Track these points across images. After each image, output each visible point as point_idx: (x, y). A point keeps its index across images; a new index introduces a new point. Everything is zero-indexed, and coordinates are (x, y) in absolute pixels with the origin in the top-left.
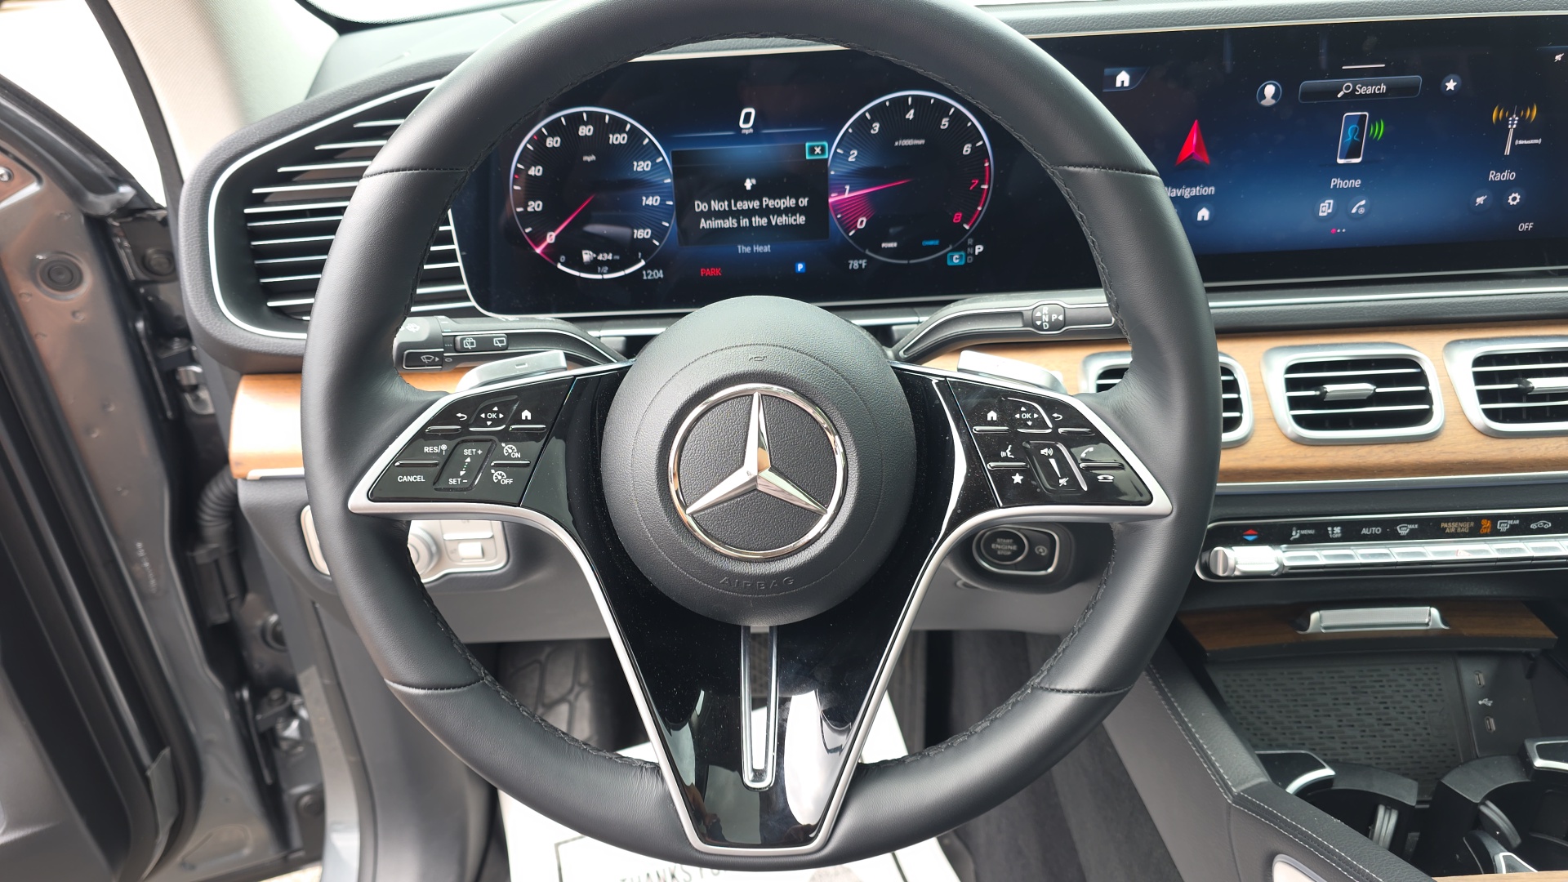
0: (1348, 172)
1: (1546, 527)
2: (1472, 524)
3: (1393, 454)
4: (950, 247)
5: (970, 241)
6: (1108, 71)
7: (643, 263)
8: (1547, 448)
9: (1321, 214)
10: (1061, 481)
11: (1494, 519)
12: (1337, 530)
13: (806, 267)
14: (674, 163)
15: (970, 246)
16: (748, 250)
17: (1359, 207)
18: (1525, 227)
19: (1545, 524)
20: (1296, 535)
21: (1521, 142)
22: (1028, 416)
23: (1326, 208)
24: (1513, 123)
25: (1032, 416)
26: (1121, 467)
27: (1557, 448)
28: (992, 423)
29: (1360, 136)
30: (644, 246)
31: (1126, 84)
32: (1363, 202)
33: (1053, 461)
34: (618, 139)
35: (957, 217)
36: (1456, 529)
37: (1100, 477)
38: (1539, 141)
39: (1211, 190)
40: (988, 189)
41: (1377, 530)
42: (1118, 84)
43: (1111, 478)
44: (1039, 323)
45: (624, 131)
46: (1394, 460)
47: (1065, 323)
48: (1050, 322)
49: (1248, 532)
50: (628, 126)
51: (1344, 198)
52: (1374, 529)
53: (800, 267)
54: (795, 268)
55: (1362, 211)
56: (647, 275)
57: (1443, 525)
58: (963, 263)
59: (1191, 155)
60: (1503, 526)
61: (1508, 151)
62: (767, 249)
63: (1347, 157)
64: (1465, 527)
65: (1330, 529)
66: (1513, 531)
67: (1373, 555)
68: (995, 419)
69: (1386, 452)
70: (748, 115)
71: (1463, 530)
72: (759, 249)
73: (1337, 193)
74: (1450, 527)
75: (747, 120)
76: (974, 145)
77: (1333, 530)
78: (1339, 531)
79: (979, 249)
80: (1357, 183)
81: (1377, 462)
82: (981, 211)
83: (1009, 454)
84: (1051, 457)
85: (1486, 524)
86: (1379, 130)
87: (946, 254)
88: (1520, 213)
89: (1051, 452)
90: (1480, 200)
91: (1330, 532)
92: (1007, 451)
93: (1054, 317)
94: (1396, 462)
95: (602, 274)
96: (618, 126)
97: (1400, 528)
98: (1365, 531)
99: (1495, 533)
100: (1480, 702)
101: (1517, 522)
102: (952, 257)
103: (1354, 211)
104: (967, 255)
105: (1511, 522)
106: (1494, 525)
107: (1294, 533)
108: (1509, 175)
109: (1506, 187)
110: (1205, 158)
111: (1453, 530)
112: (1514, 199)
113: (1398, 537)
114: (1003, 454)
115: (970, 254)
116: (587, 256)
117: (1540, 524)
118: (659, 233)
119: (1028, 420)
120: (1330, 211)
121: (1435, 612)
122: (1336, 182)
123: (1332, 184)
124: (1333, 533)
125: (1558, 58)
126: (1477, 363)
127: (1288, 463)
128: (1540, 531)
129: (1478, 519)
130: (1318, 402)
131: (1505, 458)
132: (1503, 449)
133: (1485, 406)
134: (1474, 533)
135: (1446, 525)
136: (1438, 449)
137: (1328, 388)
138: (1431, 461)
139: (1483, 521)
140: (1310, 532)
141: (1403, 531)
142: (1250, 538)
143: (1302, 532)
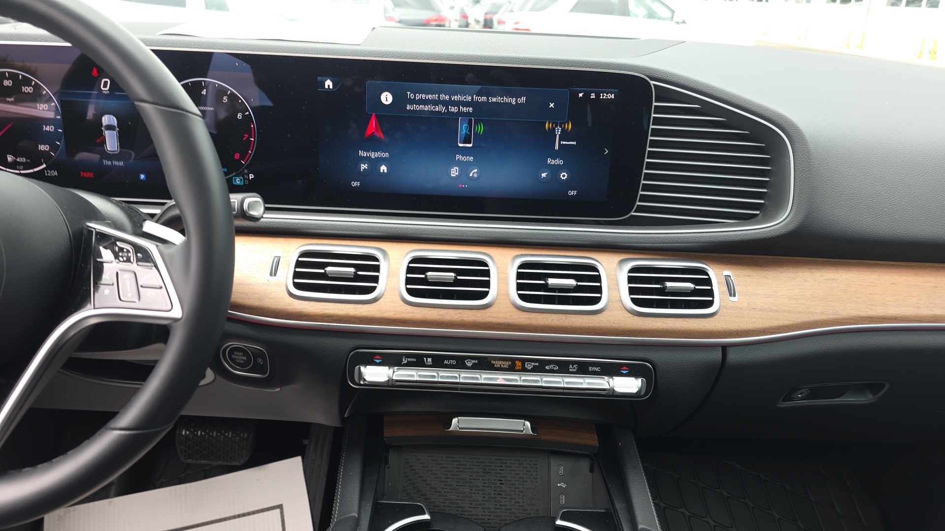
0: (465, 152)
1: (555, 369)
2: (510, 363)
3: (460, 315)
4: (234, 174)
5: (246, 171)
6: (319, 79)
7: (44, 166)
8: (552, 320)
9: (452, 175)
11: (523, 361)
12: (430, 360)
13: (146, 176)
14: (61, 107)
15: (246, 174)
16: (109, 163)
17: (474, 173)
18: (572, 193)
19: (554, 367)
20: (405, 361)
21: (564, 143)
22: (126, 254)
23: (454, 172)
24: (558, 131)
25: (128, 254)
26: (161, 288)
27: (559, 320)
29: (470, 131)
30: (45, 156)
31: (331, 87)
32: (476, 170)
33: (128, 282)
34: (28, 90)
35: (237, 156)
36: (501, 365)
38: (575, 143)
39: (387, 155)
40: (254, 141)
41: (453, 362)
42: (326, 87)
45: (31, 86)
46: (460, 319)
49: (377, 357)
50: (33, 83)
51: (463, 166)
52: (451, 361)
53: (142, 176)
54: (139, 177)
55: (475, 175)
56: (47, 173)
58: (242, 184)
59: (373, 133)
60: (529, 366)
61: (557, 147)
62: (121, 164)
63: (464, 143)
65: (425, 359)
66: (535, 370)
67: (447, 377)
69: (457, 314)
70: (106, 83)
71: (505, 366)
72: (116, 163)
73: (460, 164)
74: (497, 364)
75: (105, 86)
76: (243, 114)
77: (427, 360)
78: (431, 361)
79: (251, 176)
80: (471, 159)
81: (450, 319)
82: (251, 154)
83: (107, 276)
84: (128, 280)
85: (519, 364)
86: (481, 129)
87: (232, 178)
88: (568, 185)
89: (129, 276)
90: (544, 175)
91: (425, 361)
94: (461, 320)
95: (19, 170)
96: (27, 82)
97: (467, 362)
98: (446, 362)
99: (524, 370)
100: (559, 485)
101: (537, 364)
102: (235, 180)
103: (471, 175)
104: (244, 179)
105: (533, 364)
106: (523, 365)
107: (404, 360)
108: (559, 162)
109: (558, 169)
110: (380, 135)
111: (499, 366)
112: (564, 176)
113: (465, 367)
114: (104, 276)
115: (246, 179)
116: (10, 158)
117: (551, 366)
118: (54, 148)
119: (125, 257)
120: (457, 174)
121: (528, 424)
122: (458, 157)
123: (457, 158)
124: (427, 362)
125: (581, 95)
126: (520, 267)
127: (398, 316)
128: (552, 371)
129: (513, 360)
130: (425, 281)
131: (526, 323)
132: (526, 318)
133: (519, 292)
134: (512, 369)
135: (494, 362)
136: (487, 315)
137: (429, 274)
138: (482, 321)
139: (517, 362)
140: (413, 360)
141: (469, 364)
142: (378, 361)
143: (409, 360)
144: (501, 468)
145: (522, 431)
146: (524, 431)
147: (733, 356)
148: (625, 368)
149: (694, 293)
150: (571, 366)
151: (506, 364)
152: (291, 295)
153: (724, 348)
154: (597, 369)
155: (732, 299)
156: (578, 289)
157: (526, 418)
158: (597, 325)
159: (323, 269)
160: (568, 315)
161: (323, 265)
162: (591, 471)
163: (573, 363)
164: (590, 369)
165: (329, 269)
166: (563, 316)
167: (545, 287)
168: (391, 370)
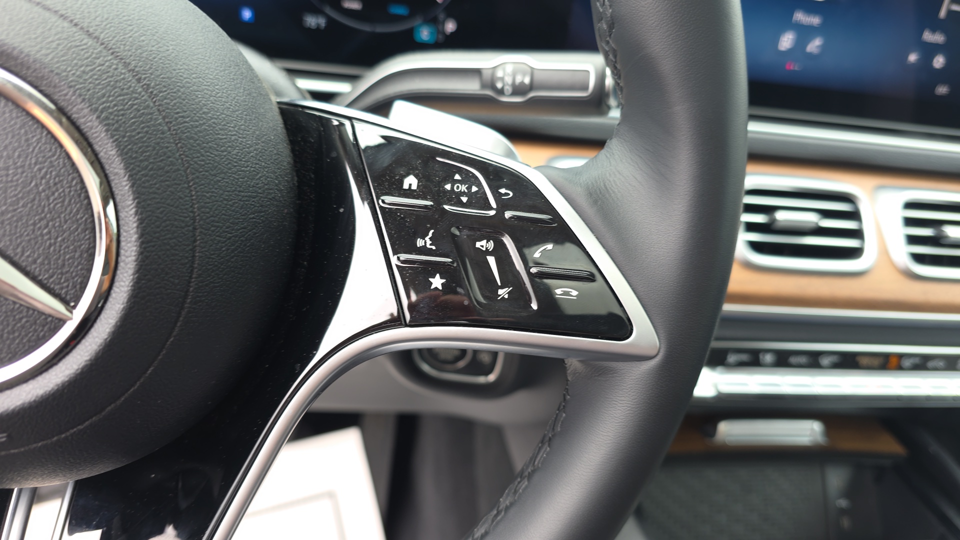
0: (811, 7)
1: (939, 367)
2: (881, 360)
4: (421, 20)
5: (442, 17)
9: (781, 47)
10: (500, 292)
12: (768, 356)
13: (255, 14)
15: (441, 22)
17: (814, 45)
18: (942, 90)
19: (939, 364)
20: (729, 358)
21: (955, 8)
22: (463, 188)
23: (786, 42)
25: (469, 188)
26: (591, 278)
28: (409, 193)
32: (818, 42)
33: (491, 260)
36: (868, 362)
37: (558, 291)
41: (802, 359)
43: (575, 293)
44: (499, 85)
47: (532, 87)
48: (513, 85)
52: (799, 358)
53: (247, 14)
54: (241, 14)
55: (816, 51)
57: (857, 359)
58: (434, 38)
60: (905, 363)
61: (941, 15)
64: (876, 362)
65: (760, 354)
68: (414, 187)
73: (798, 28)
74: (863, 361)
79: (450, 27)
80: (817, 21)
83: (429, 242)
84: (491, 254)
85: (894, 361)
87: (415, 27)
88: (940, 77)
89: (491, 245)
90: (912, 58)
92: (427, 239)
93: (519, 79)
97: (823, 359)
101: (918, 361)
102: (421, 31)
103: (809, 49)
104: (437, 31)
105: (913, 359)
106: (899, 362)
108: (939, 38)
109: (934, 49)
111: (865, 364)
112: (938, 62)
114: (420, 243)
115: (441, 32)
117: (936, 364)
119: (463, 194)
120: (789, 45)
122: (799, 16)
123: (795, 17)
126: (906, 208)
129: (886, 356)
130: (771, 228)
131: (920, 300)
132: (919, 292)
133: (912, 249)
136: (865, 286)
137: (778, 215)
138: (860, 296)
139: (891, 358)
141: (825, 362)
167: (942, 241)
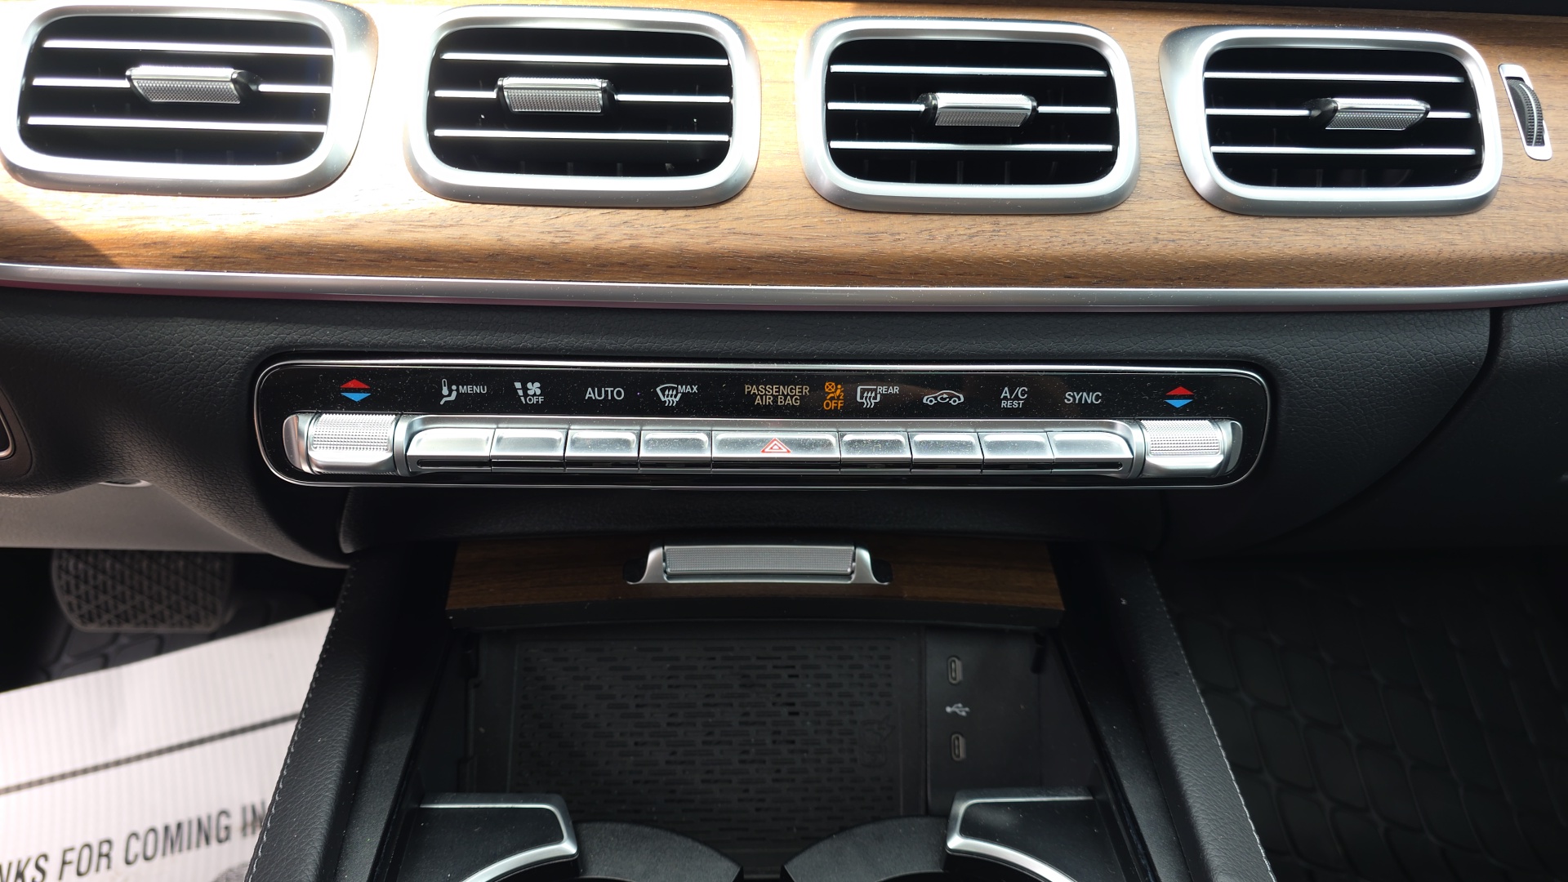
2: (806, 390)
3: (628, 230)
8: (949, 237)
12: (534, 388)
20: (449, 394)
27: (971, 236)
36: (775, 397)
41: (617, 393)
46: (627, 244)
49: (351, 385)
52: (609, 389)
57: (747, 388)
60: (869, 397)
65: (518, 385)
66: (888, 409)
67: (597, 444)
71: (789, 401)
74: (765, 394)
77: (525, 389)
78: (538, 392)
81: (592, 244)
85: (834, 391)
91: (520, 393)
94: (632, 247)
97: (663, 390)
98: (590, 394)
99: (852, 411)
100: (949, 709)
101: (895, 390)
105: (882, 389)
107: (445, 391)
111: (770, 401)
113: (660, 410)
121: (865, 555)
124: (526, 395)
126: (838, 55)
127: (407, 237)
128: (942, 412)
129: (816, 381)
130: (499, 113)
131: (861, 251)
132: (858, 233)
133: (835, 144)
134: (810, 410)
135: (754, 390)
136: (724, 225)
137: (507, 82)
138: (707, 248)
139: (829, 387)
140: (477, 389)
141: (670, 399)
142: (357, 397)
143: (463, 390)
144: (791, 672)
145: (848, 576)
146: (853, 576)
147: (1523, 339)
148: (1180, 390)
149: (1422, 132)
150: (1006, 392)
151: (793, 395)
152: (15, 170)
153: (1499, 311)
154: (1091, 398)
155: (1534, 151)
156: (1035, 127)
157: (857, 539)
158: (1102, 248)
159: (121, 75)
160: (1003, 220)
161: (117, 64)
162: (1038, 667)
163: (1013, 380)
164: (1070, 397)
165: (142, 73)
166: (985, 224)
167: (924, 126)
168: (403, 425)
